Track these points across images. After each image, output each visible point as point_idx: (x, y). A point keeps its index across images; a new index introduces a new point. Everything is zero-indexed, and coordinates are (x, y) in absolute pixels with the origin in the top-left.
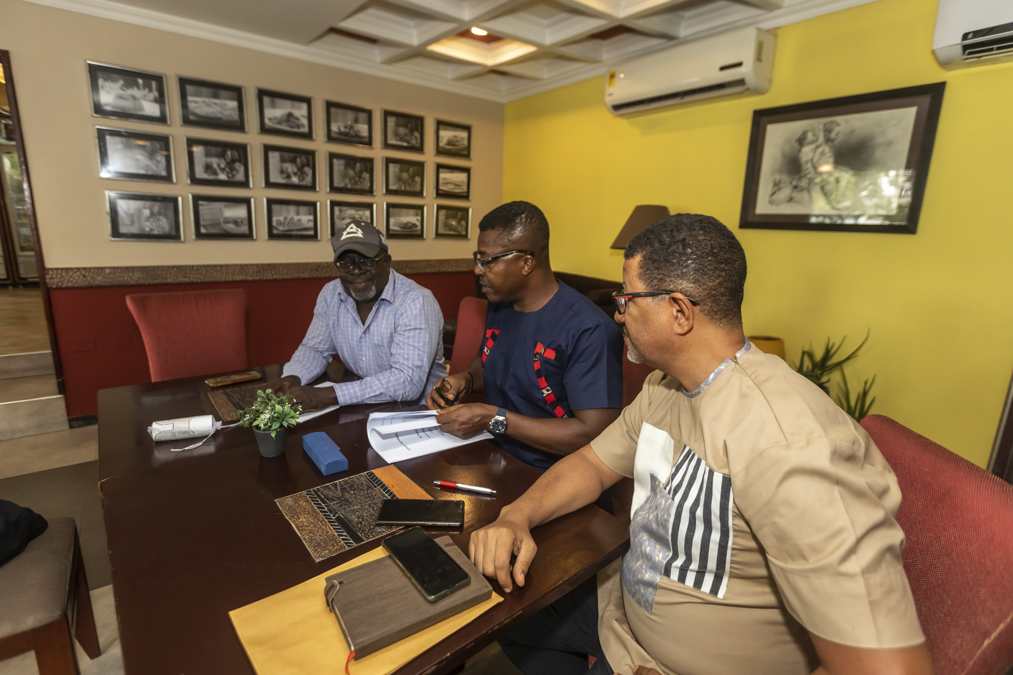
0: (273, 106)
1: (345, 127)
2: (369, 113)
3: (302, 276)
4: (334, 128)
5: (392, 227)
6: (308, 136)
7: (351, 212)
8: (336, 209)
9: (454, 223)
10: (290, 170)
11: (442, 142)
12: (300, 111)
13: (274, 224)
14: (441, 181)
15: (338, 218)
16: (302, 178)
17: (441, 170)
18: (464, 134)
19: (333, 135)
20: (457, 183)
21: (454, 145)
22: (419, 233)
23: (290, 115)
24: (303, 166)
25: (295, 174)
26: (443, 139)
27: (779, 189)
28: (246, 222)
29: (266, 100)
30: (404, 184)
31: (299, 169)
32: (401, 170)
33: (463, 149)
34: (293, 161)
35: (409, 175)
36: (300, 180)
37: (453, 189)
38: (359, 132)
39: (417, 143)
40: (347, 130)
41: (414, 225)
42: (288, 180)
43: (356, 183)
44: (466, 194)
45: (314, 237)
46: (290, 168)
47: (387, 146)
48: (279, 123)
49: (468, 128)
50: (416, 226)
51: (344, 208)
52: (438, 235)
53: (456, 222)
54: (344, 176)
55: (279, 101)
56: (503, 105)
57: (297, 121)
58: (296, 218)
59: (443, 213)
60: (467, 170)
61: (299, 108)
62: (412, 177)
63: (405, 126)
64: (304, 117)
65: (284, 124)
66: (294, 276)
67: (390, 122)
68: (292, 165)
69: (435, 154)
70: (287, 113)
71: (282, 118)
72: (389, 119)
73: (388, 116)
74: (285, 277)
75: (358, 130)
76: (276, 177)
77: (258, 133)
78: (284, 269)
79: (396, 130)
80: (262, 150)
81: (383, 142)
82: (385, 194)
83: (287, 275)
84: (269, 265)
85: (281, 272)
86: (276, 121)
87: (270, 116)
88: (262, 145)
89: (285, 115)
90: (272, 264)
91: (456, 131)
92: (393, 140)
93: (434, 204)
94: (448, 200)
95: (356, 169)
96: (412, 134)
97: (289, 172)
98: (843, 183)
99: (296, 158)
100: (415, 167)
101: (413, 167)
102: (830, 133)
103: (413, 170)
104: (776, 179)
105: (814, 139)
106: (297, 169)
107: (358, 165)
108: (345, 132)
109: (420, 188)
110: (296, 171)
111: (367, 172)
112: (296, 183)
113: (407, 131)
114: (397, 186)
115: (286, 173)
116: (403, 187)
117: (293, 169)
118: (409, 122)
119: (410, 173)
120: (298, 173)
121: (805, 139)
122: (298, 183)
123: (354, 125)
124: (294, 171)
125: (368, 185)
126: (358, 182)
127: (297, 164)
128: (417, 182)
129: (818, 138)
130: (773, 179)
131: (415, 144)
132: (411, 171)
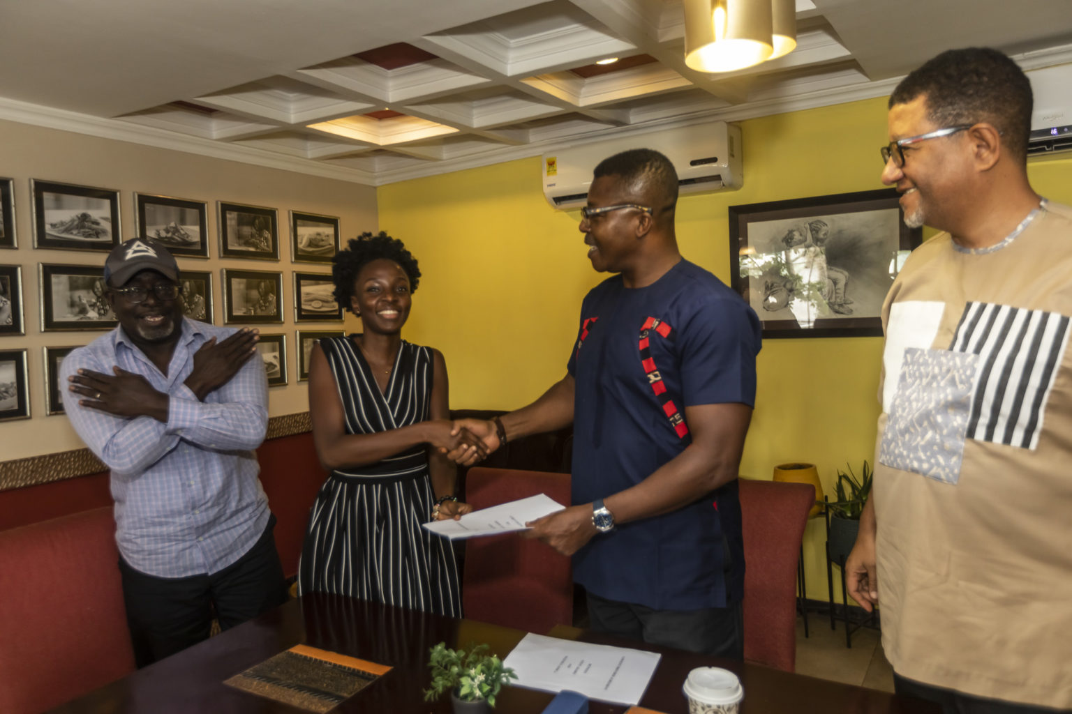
0: (59, 206)
1: (167, 231)
2: (200, 207)
4: (151, 230)
10: (84, 301)
11: (301, 243)
12: (100, 212)
14: (303, 298)
16: (103, 309)
17: (302, 282)
18: (329, 231)
20: (325, 298)
21: (317, 246)
22: (279, 376)
23: (84, 217)
24: (105, 293)
25: (93, 306)
27: (773, 293)
28: (14, 391)
29: (48, 197)
30: (254, 306)
31: (98, 298)
32: (249, 287)
34: (90, 286)
35: (259, 292)
36: (100, 314)
37: (320, 308)
38: (188, 236)
39: (268, 246)
40: (169, 235)
41: (271, 365)
42: (82, 316)
44: (337, 313)
46: (85, 297)
47: (227, 253)
48: (68, 230)
49: (333, 222)
50: (275, 366)
55: (67, 198)
56: (375, 188)
57: (95, 226)
61: (99, 207)
62: (264, 296)
63: (252, 224)
64: (105, 219)
65: (75, 232)
66: (93, 469)
67: (231, 219)
68: (89, 293)
69: (293, 260)
70: (79, 216)
71: (72, 223)
72: (228, 216)
73: (227, 212)
74: (79, 474)
75: (186, 233)
76: (62, 314)
77: (34, 248)
78: (77, 460)
79: (238, 231)
80: (41, 274)
81: (222, 248)
82: (227, 324)
83: (83, 468)
84: (52, 456)
85: (73, 467)
86: (63, 228)
87: (54, 221)
88: (41, 266)
89: (76, 218)
90: (57, 455)
91: (318, 226)
92: (236, 245)
93: (296, 332)
94: (313, 323)
95: (185, 290)
96: (261, 235)
97: (83, 304)
98: (841, 284)
99: (93, 281)
100: (268, 282)
101: (264, 282)
102: (817, 232)
103: (265, 286)
104: (766, 282)
105: (801, 238)
106: (96, 297)
107: (187, 284)
108: (166, 237)
109: (275, 310)
110: (94, 300)
111: (200, 294)
112: (95, 320)
113: (254, 231)
114: (244, 310)
115: (78, 306)
116: (253, 312)
117: (89, 299)
118: (255, 219)
119: (261, 290)
120: (98, 304)
121: (792, 238)
122: (99, 319)
123: (179, 227)
124: (90, 301)
125: (203, 312)
126: (187, 309)
127: (96, 290)
128: (270, 302)
129: (806, 238)
130: (764, 282)
131: (265, 248)
132: (263, 287)
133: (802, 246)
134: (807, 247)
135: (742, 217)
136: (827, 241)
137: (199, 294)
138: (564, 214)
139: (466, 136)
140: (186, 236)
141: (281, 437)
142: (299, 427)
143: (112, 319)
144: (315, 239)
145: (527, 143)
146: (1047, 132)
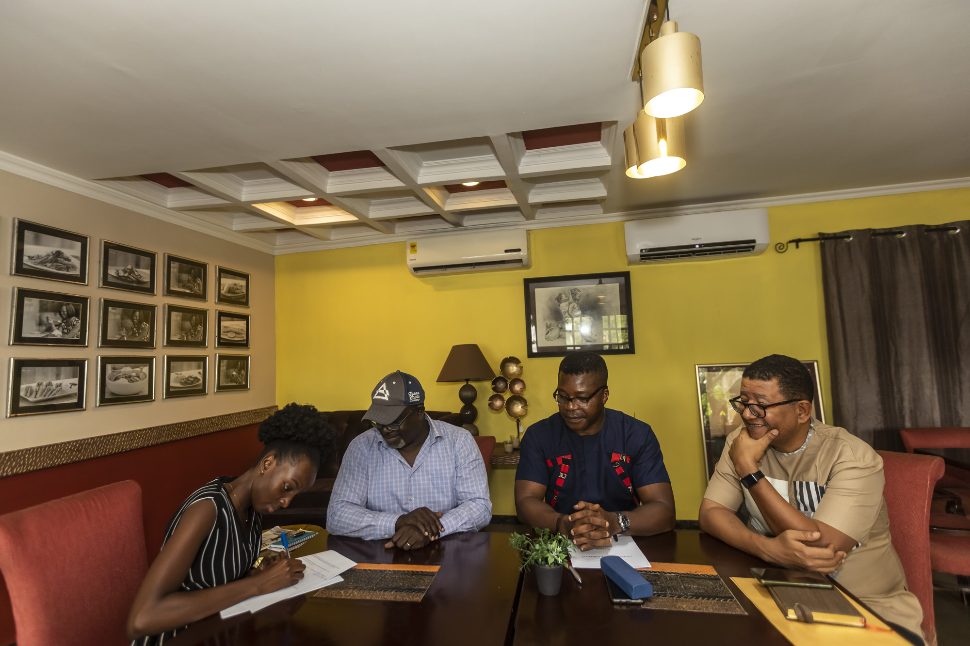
0: (37, 242)
1: (125, 272)
2: (152, 256)
3: (57, 462)
4: (112, 272)
5: (172, 384)
6: (81, 279)
7: (127, 369)
8: (109, 367)
9: (234, 373)
10: (51, 322)
11: (223, 290)
12: (72, 251)
13: (22, 394)
14: (222, 329)
15: (110, 379)
16: (67, 329)
17: (222, 318)
18: (242, 283)
19: (110, 279)
20: (237, 331)
21: (234, 293)
22: (202, 387)
23: (58, 254)
24: (69, 316)
25: (58, 326)
26: (224, 288)
27: (551, 330)
29: (28, 235)
30: (186, 333)
31: (63, 319)
32: (184, 319)
33: (242, 297)
34: (57, 310)
35: (191, 324)
36: (63, 333)
37: (234, 337)
39: (199, 290)
40: (126, 275)
41: (196, 379)
42: (48, 334)
43: (134, 334)
44: (245, 342)
45: (78, 406)
46: (52, 318)
47: (169, 293)
48: (43, 263)
49: (245, 277)
50: (199, 380)
51: (117, 366)
52: (221, 388)
53: (237, 373)
54: (121, 326)
55: (45, 237)
56: (274, 256)
57: (67, 262)
58: (55, 383)
59: (224, 363)
60: (245, 318)
61: (71, 247)
62: (195, 327)
63: (189, 272)
64: (76, 257)
65: (49, 265)
66: (45, 464)
67: (174, 267)
68: (55, 315)
69: (217, 302)
70: (54, 252)
71: (48, 258)
72: (172, 265)
73: (172, 262)
74: (31, 469)
75: (139, 275)
76: (30, 330)
77: (11, 274)
78: (31, 456)
79: (179, 276)
80: (16, 296)
81: (165, 288)
82: (166, 346)
83: (36, 464)
84: (8, 454)
85: (26, 463)
86: (39, 261)
87: (32, 255)
88: (16, 289)
89: (51, 254)
90: (14, 452)
91: (236, 279)
92: (176, 286)
93: (216, 354)
94: (228, 349)
95: (135, 318)
96: (195, 281)
97: (50, 324)
99: (61, 305)
100: (198, 316)
101: (195, 315)
102: (575, 295)
103: (195, 318)
104: (547, 323)
105: (566, 298)
106: (61, 319)
107: (137, 313)
108: (124, 276)
109: (202, 338)
110: (59, 321)
111: (147, 322)
112: (59, 337)
113: (190, 278)
114: (179, 336)
115: (45, 325)
116: (185, 338)
117: (55, 320)
118: (191, 269)
119: (192, 322)
120: (63, 324)
121: (561, 298)
122: (62, 336)
123: (135, 269)
124: (57, 322)
125: (148, 336)
126: (136, 333)
127: (62, 313)
128: (199, 331)
129: (569, 298)
130: (545, 323)
131: (198, 291)
132: (194, 320)
133: (567, 303)
134: (570, 304)
135: (531, 285)
136: (580, 300)
138: (417, 279)
139: (362, 224)
140: (139, 277)
141: (201, 435)
142: (214, 427)
143: (74, 337)
144: (233, 288)
145: (394, 233)
146: (694, 246)
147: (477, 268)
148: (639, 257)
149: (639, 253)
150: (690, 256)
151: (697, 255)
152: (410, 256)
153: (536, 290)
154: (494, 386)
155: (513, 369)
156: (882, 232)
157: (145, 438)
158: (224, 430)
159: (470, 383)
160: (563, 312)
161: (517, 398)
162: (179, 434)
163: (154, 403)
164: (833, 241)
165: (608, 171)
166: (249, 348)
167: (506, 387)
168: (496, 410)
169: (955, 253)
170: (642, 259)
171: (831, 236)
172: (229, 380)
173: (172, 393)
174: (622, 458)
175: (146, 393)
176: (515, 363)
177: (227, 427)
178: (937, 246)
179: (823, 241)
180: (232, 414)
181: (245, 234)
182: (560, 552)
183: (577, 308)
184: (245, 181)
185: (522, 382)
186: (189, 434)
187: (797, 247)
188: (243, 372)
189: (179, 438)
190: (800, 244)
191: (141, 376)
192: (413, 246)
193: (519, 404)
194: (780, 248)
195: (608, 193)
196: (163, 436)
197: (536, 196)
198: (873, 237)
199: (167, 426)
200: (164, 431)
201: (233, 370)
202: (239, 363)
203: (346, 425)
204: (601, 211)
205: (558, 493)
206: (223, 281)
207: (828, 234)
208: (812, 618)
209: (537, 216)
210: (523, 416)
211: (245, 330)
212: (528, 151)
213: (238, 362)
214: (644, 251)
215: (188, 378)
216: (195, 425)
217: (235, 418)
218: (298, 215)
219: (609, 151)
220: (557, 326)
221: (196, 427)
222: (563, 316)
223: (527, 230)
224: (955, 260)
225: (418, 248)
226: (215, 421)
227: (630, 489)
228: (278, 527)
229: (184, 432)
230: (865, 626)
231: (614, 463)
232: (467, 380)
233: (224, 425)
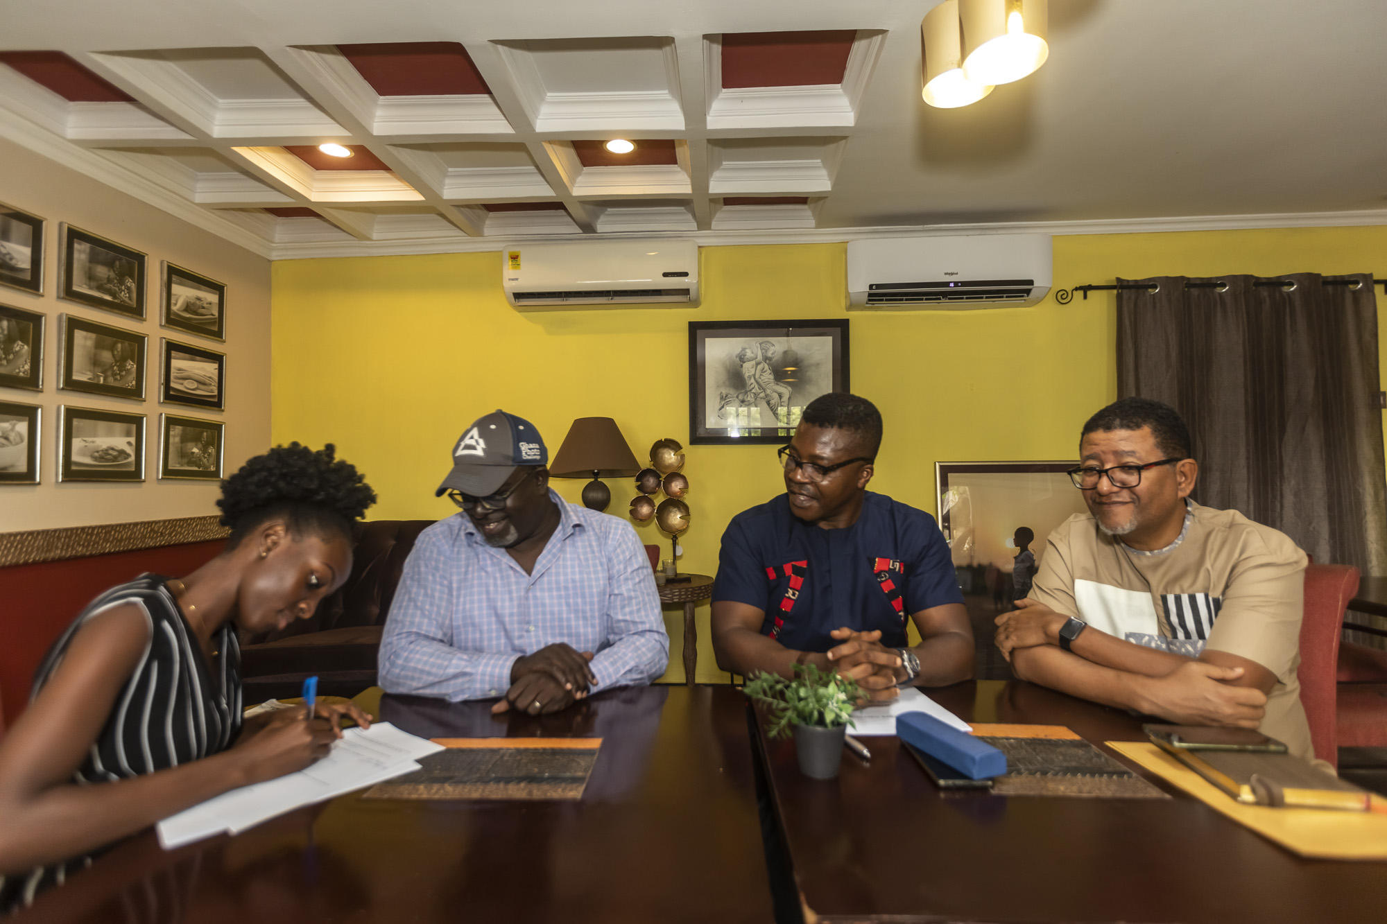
2: (34, 223)
5: (75, 458)
9: (195, 450)
11: (176, 304)
14: (173, 373)
17: (173, 353)
18: (213, 298)
20: (202, 379)
21: (196, 313)
22: (133, 469)
26: (177, 301)
27: (727, 403)
30: (104, 372)
32: (99, 346)
33: (212, 322)
35: (114, 356)
37: (194, 389)
38: (11, 259)
39: (130, 298)
41: (122, 452)
44: (216, 400)
47: (69, 294)
49: (218, 289)
50: (129, 455)
52: (169, 473)
53: (200, 450)
56: (269, 261)
59: (177, 431)
60: (217, 358)
62: (121, 361)
63: (110, 264)
69: (163, 324)
72: (76, 246)
73: (75, 240)
75: (9, 254)
79: (90, 269)
81: (63, 286)
82: (63, 389)
91: (199, 289)
92: (85, 286)
93: (161, 414)
94: (182, 407)
96: (121, 282)
98: (785, 398)
100: (127, 343)
101: (122, 343)
102: (766, 351)
103: (122, 348)
104: (721, 393)
105: (752, 355)
109: (134, 383)
111: (25, 341)
113: (112, 275)
114: (89, 375)
116: (102, 379)
118: (115, 259)
119: (116, 353)
121: (744, 355)
125: (27, 367)
128: (128, 371)
129: (757, 355)
130: (719, 393)
131: (127, 300)
132: (119, 350)
133: (754, 362)
134: (758, 364)
135: (700, 332)
136: (774, 359)
137: (22, 342)
139: (430, 209)
140: (8, 257)
141: (131, 551)
142: (156, 538)
144: (193, 304)
145: (481, 234)
146: (947, 284)
147: (617, 300)
148: (866, 297)
149: (867, 289)
150: (940, 299)
151: (949, 299)
152: (508, 271)
153: (707, 340)
154: (639, 483)
155: (670, 457)
156: (1198, 282)
157: (21, 548)
158: (174, 545)
159: (599, 480)
160: (746, 375)
161: (675, 502)
162: (88, 545)
163: (38, 488)
164: (1133, 291)
165: (845, 138)
166: (223, 411)
167: (658, 485)
168: (641, 520)
169: (1288, 319)
170: (869, 300)
171: (1131, 284)
172: (185, 460)
173: (73, 474)
174: (893, 565)
175: (22, 467)
176: (673, 449)
177: (181, 539)
178: (1267, 305)
179: (1120, 291)
180: (191, 519)
181: (218, 212)
182: (844, 702)
183: (769, 371)
184: (221, 101)
185: (683, 478)
186: (108, 548)
187: (1085, 297)
188: (211, 450)
189: (88, 553)
190: (1089, 293)
191: (11, 438)
192: (515, 258)
193: (678, 512)
194: (1063, 297)
195: (833, 187)
196: (57, 548)
197: (720, 185)
198: (1186, 289)
199: (66, 530)
200: (59, 538)
201: (194, 444)
202: (205, 434)
203: (393, 542)
204: (813, 223)
205: (782, 622)
206: (176, 289)
207: (1128, 281)
208: (1282, 798)
209: (714, 224)
210: (683, 531)
211: (216, 378)
212: (724, 90)
213: (202, 432)
214: (874, 287)
215: (107, 450)
216: (120, 532)
217: (196, 525)
218: (317, 185)
219: (852, 102)
220: (737, 397)
221: (122, 536)
222: (747, 382)
223: (699, 247)
224: (1288, 328)
225: (522, 260)
226: (159, 528)
227: (901, 616)
228: (274, 701)
229: (98, 543)
230: (1368, 809)
231: (879, 575)
232: (596, 475)
233: (175, 535)
